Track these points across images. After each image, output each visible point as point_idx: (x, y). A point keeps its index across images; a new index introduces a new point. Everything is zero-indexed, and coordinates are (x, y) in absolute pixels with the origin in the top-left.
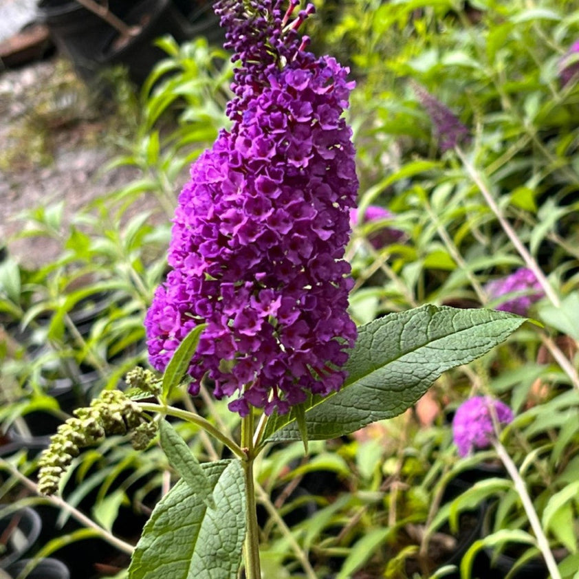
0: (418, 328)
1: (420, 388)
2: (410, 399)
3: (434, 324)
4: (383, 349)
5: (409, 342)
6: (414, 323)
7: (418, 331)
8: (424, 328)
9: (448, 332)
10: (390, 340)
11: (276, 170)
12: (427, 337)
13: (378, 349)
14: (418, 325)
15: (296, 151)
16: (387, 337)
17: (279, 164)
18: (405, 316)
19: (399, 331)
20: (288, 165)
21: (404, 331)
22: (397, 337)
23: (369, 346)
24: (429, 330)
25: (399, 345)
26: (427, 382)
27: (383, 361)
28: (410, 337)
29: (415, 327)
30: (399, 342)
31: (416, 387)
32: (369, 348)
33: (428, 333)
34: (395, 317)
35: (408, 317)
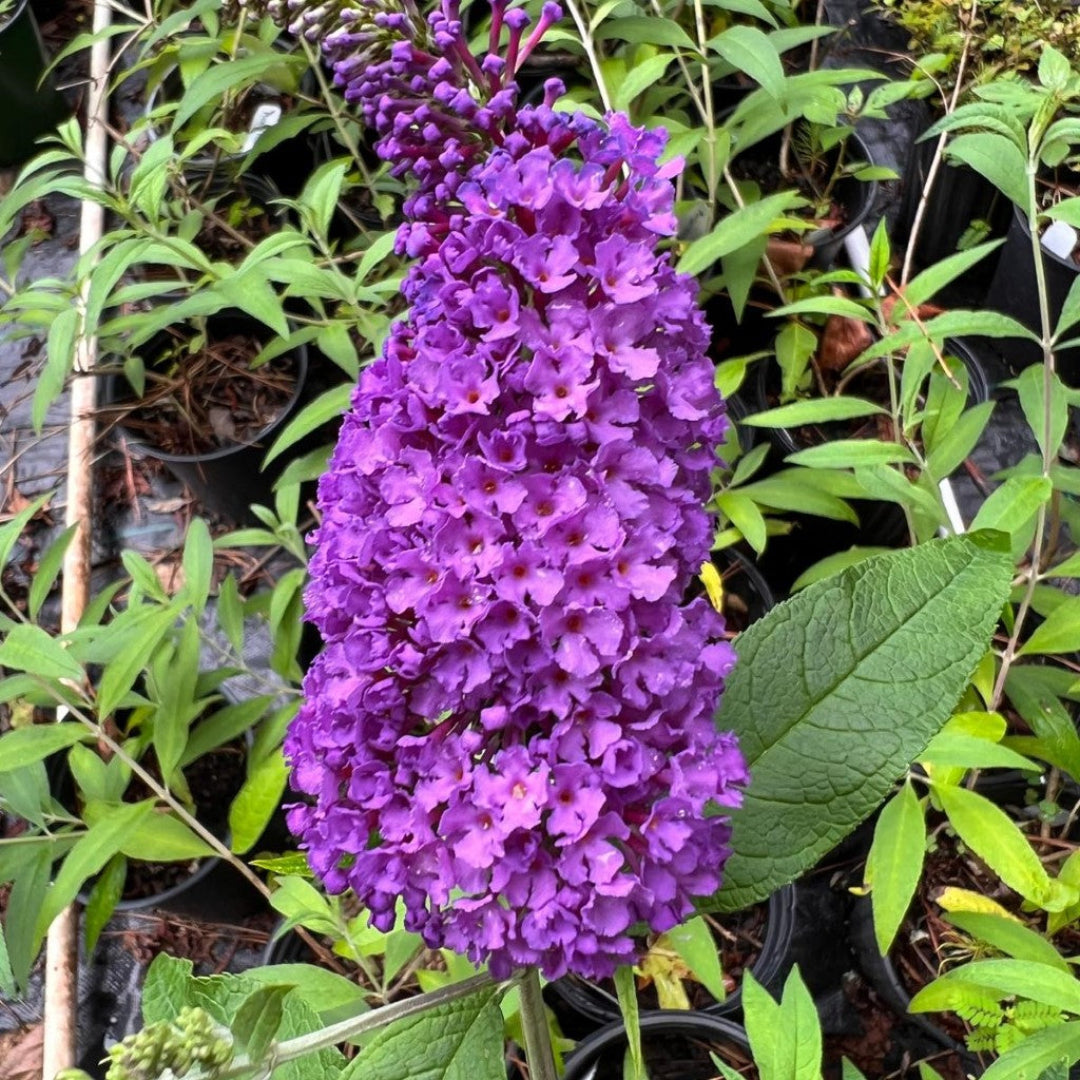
0: (833, 631)
1: (865, 796)
2: (847, 819)
3: (858, 615)
4: (774, 701)
5: (822, 672)
6: (824, 621)
7: (834, 640)
8: (841, 630)
9: (888, 629)
10: (785, 674)
11: (506, 434)
12: (853, 649)
13: (765, 703)
14: (831, 625)
15: (553, 373)
16: (778, 667)
17: (512, 418)
18: (803, 605)
19: (798, 650)
20: (535, 418)
21: (807, 645)
22: (797, 665)
23: (746, 698)
24: (854, 633)
25: (805, 684)
26: (880, 783)
27: (780, 728)
28: (823, 660)
29: (825, 631)
30: (802, 675)
31: (857, 793)
32: (747, 703)
33: (854, 641)
34: (786, 614)
35: (809, 606)
